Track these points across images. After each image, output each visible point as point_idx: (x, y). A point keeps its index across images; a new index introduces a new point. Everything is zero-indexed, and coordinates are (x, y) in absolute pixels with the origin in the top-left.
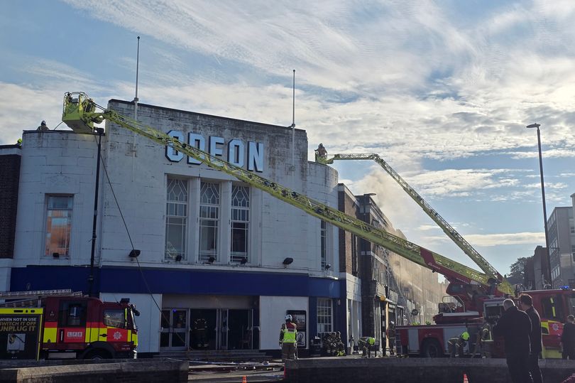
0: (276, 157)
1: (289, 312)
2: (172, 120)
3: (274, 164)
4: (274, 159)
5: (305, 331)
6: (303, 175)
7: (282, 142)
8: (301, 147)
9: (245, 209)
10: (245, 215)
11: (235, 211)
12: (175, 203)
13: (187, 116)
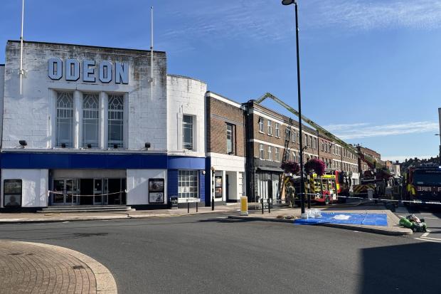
0: (140, 73)
1: (150, 180)
2: (52, 51)
3: (138, 77)
4: (138, 74)
5: (163, 191)
6: (163, 85)
7: (145, 61)
8: (161, 64)
9: (121, 111)
10: (120, 115)
11: (112, 113)
12: (64, 109)
13: (65, 47)
